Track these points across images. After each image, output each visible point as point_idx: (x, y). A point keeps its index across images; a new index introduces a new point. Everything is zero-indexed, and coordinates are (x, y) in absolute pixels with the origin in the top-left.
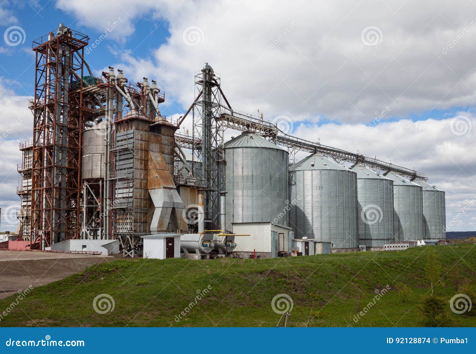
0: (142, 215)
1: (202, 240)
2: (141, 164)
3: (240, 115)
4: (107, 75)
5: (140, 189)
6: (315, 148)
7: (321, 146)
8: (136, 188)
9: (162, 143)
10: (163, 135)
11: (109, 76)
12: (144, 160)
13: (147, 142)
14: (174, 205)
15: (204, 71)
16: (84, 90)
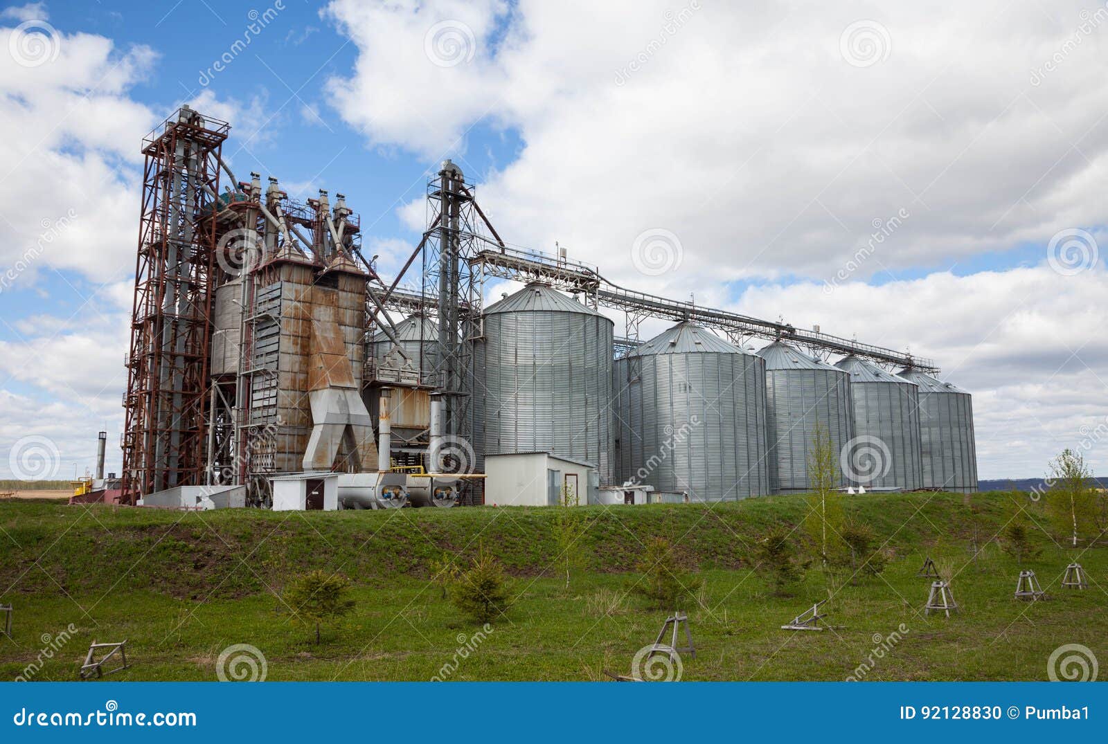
0: (294, 439)
1: (380, 485)
2: (295, 343)
3: (517, 252)
4: (246, 187)
5: (291, 390)
6: (684, 312)
7: (696, 308)
8: (283, 390)
9: (340, 305)
10: (343, 290)
11: (251, 189)
12: (302, 337)
13: (308, 304)
14: (349, 419)
15: (443, 174)
16: (220, 217)
